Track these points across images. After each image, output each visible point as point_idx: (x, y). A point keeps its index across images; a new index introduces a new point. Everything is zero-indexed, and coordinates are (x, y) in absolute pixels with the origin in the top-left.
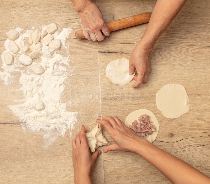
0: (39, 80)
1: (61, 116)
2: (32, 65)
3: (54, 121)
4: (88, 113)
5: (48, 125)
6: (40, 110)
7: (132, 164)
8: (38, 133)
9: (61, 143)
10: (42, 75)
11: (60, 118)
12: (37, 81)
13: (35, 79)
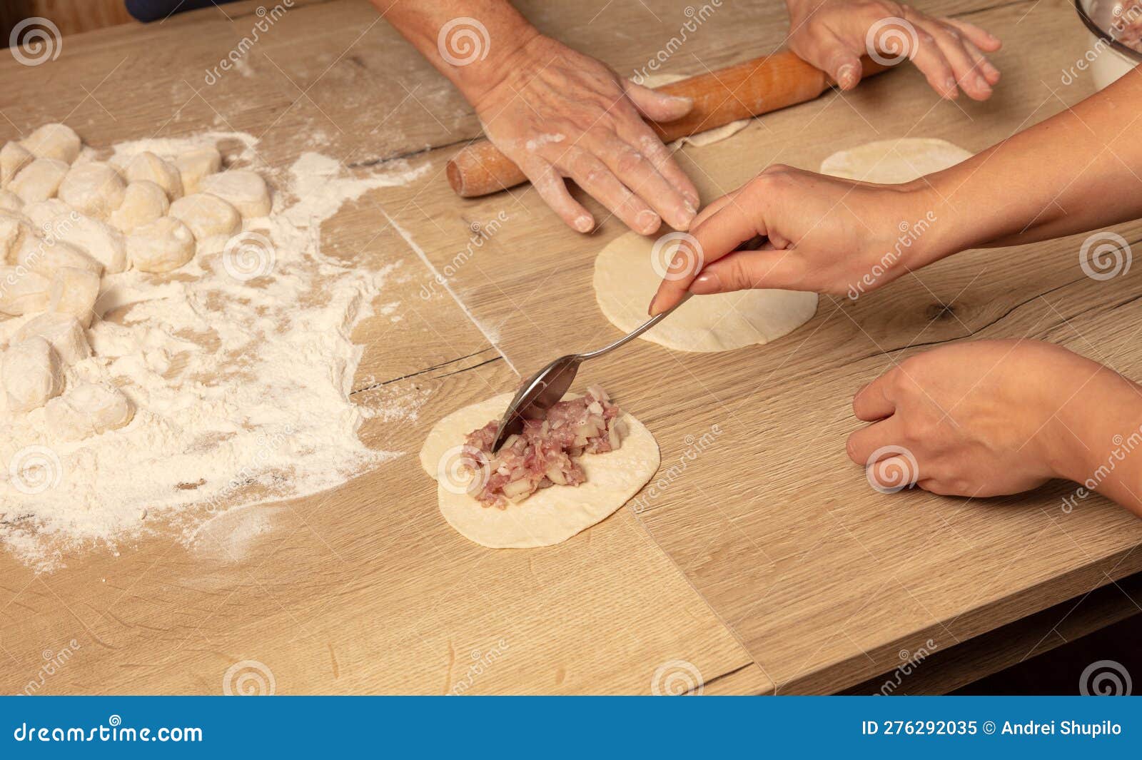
4: (416, 366)
5: (188, 480)
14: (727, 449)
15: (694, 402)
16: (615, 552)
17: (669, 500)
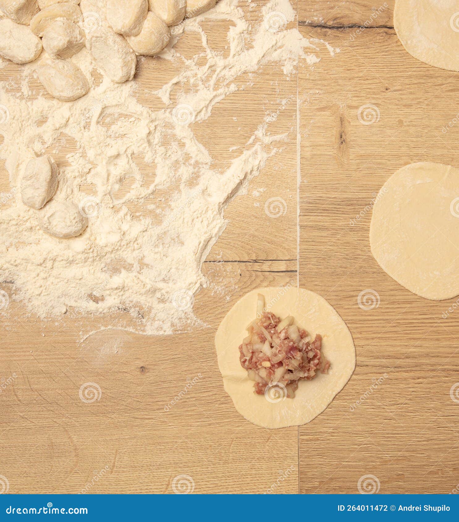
0: (67, 121)
1: (146, 261)
2: (39, 63)
3: (117, 280)
4: (249, 254)
5: (96, 293)
6: (67, 237)
7: (407, 454)
8: (56, 324)
9: (142, 365)
10: (80, 104)
11: (145, 271)
12: (58, 126)
13: (50, 120)
14: (373, 408)
15: (377, 362)
16: (275, 456)
17: (321, 432)
